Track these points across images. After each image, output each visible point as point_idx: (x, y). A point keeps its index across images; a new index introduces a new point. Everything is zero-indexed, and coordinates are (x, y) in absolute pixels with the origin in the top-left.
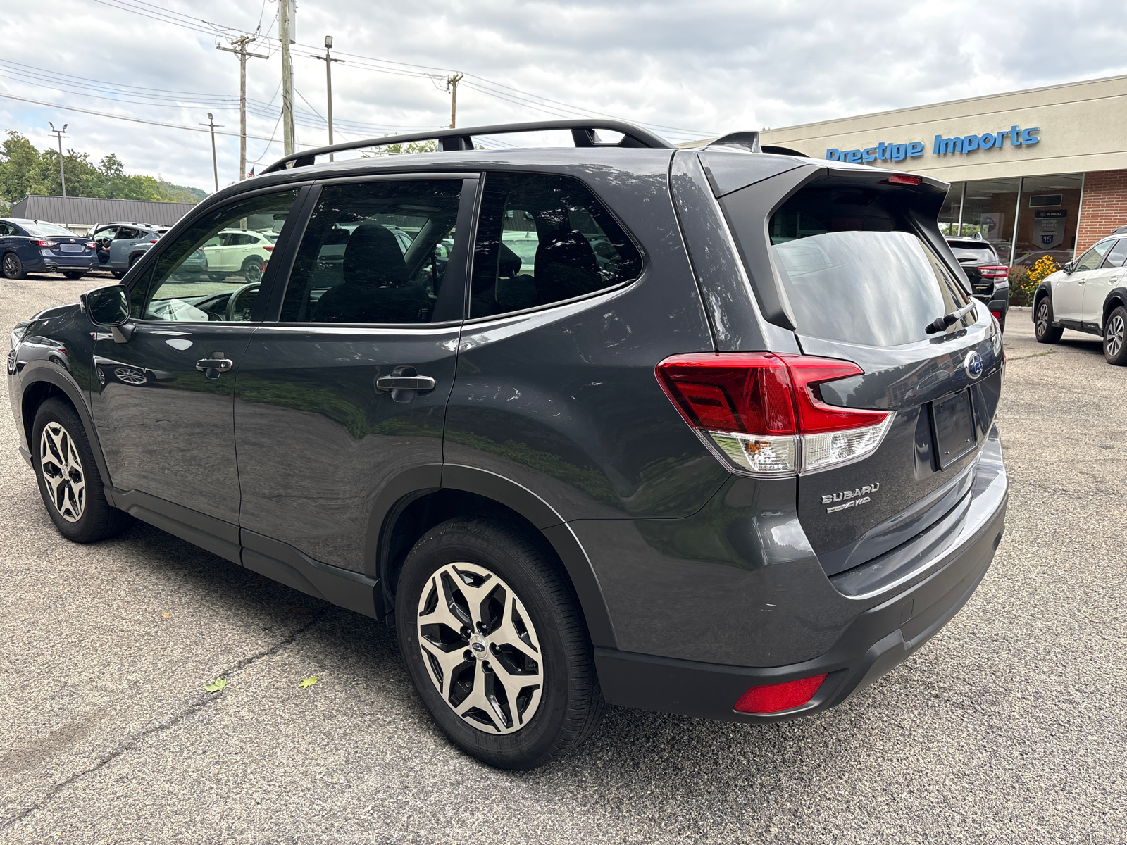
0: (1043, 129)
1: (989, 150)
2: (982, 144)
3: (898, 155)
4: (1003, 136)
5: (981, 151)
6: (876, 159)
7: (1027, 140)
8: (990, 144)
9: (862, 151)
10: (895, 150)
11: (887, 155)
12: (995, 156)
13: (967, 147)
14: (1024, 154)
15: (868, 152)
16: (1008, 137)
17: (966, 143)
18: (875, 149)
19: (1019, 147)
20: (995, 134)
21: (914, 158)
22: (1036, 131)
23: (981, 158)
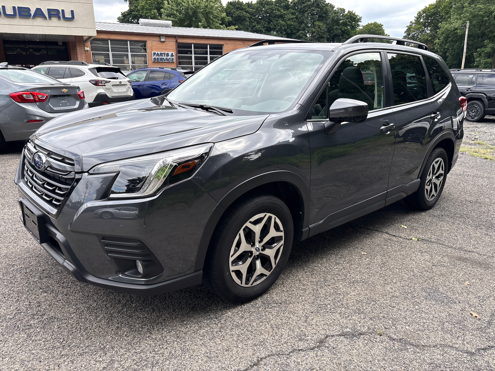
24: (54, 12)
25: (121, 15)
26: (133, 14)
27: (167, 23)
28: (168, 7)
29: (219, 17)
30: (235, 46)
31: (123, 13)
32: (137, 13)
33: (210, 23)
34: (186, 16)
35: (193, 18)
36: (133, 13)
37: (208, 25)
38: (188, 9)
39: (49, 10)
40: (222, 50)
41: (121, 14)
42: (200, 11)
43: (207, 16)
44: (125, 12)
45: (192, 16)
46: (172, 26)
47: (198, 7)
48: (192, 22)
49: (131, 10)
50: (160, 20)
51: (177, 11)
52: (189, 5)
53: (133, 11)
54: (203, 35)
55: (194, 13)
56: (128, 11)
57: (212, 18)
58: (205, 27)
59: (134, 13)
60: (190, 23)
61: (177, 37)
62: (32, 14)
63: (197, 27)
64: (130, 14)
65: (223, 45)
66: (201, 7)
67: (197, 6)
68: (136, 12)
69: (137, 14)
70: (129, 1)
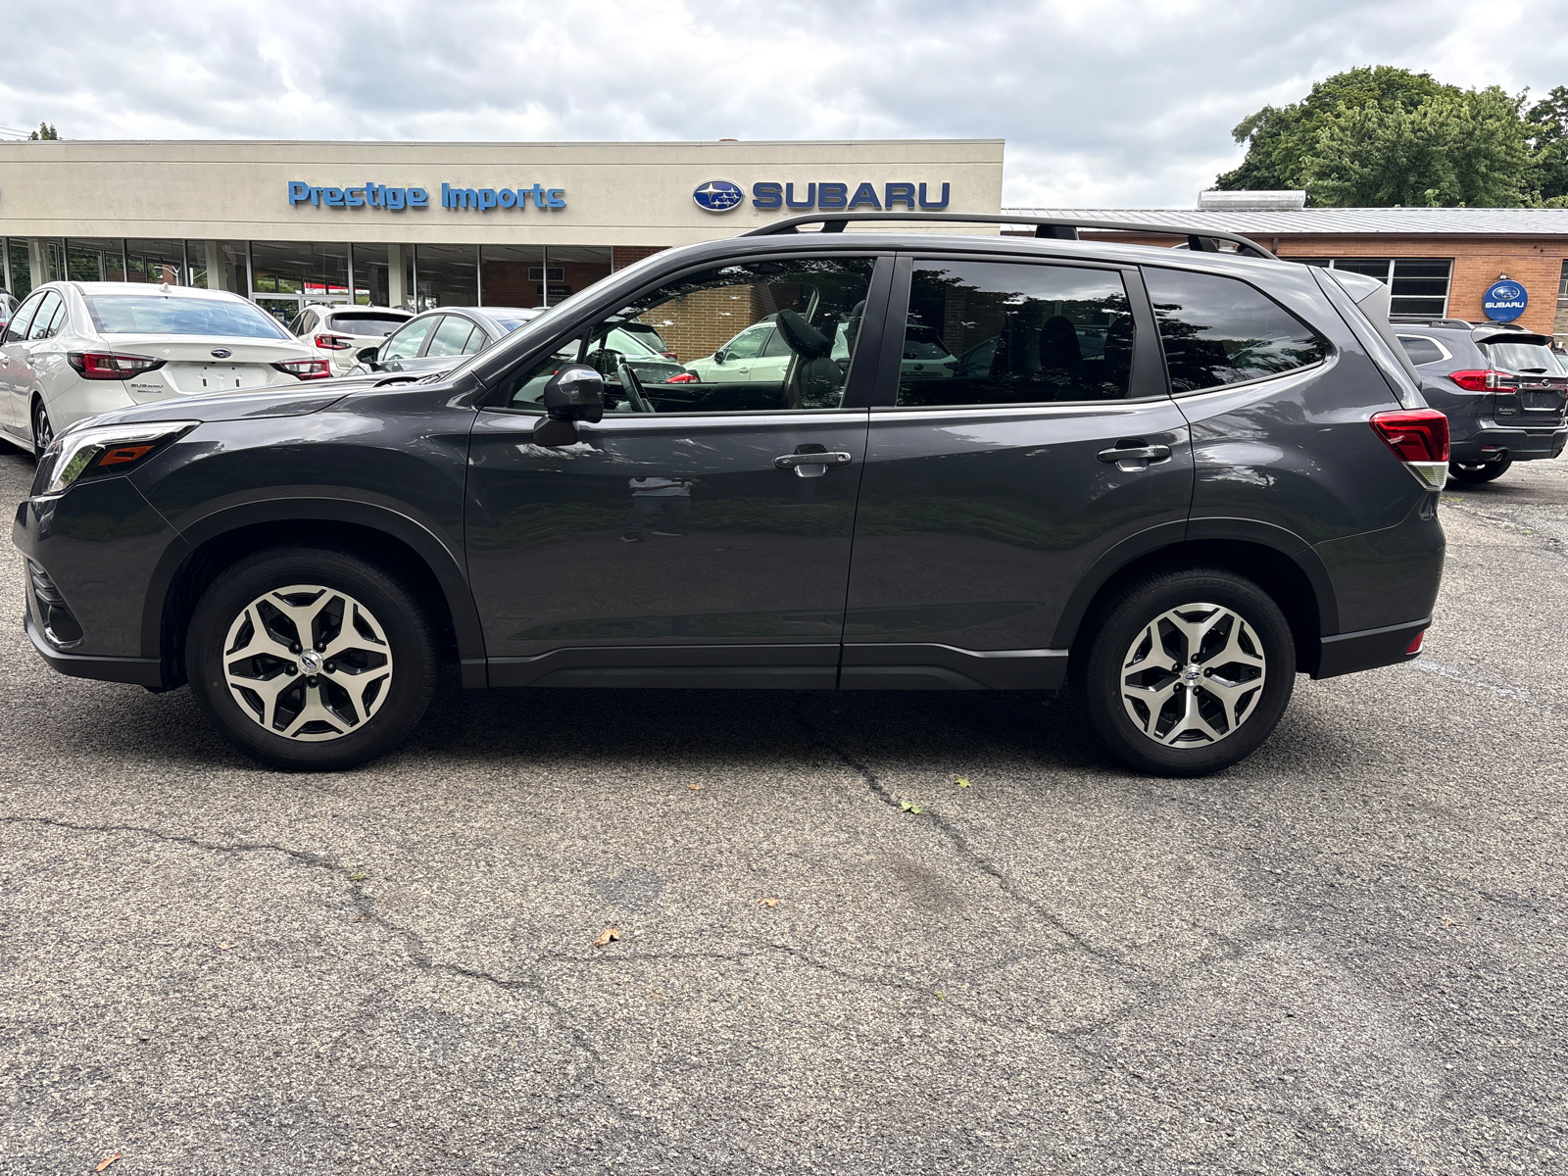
0: (567, 191)
1: (510, 209)
2: (501, 201)
3: (395, 203)
4: (525, 194)
5: (500, 209)
6: (364, 204)
7: (553, 203)
8: (510, 203)
9: (343, 190)
10: (390, 197)
11: (380, 200)
12: (515, 218)
13: (483, 204)
14: (549, 218)
15: (351, 193)
16: (529, 196)
17: (482, 198)
18: (362, 190)
19: (543, 209)
20: (515, 192)
21: (416, 208)
22: (562, 192)
23: (499, 217)
24: (901, 191)
25: (1217, 182)
26: (1255, 176)
27: (1290, 197)
28: (1328, 147)
29: (1517, 164)
30: (1501, 262)
31: (1222, 175)
32: (1266, 174)
33: (1478, 187)
34: (1386, 168)
35: (1411, 174)
36: (1255, 173)
37: (1471, 196)
38: (1395, 146)
39: (890, 187)
40: (1447, 276)
41: (1217, 179)
42: (1439, 152)
43: (1470, 165)
44: (1230, 173)
45: (1408, 170)
46: (1305, 206)
47: (1435, 139)
48: (1405, 188)
49: (1251, 167)
50: (1290, 189)
51: (1354, 156)
52: (1400, 136)
53: (1257, 169)
54: (1375, 230)
55: (1416, 158)
56: (1240, 169)
57: (1483, 169)
58: (1450, 203)
59: (1259, 175)
60: (1399, 193)
61: (1276, 240)
62: (850, 197)
63: (1422, 203)
64: (1244, 177)
65: (1454, 258)
66: (1449, 138)
67: (1430, 135)
68: (1263, 170)
69: (1267, 177)
70: (1251, 140)
